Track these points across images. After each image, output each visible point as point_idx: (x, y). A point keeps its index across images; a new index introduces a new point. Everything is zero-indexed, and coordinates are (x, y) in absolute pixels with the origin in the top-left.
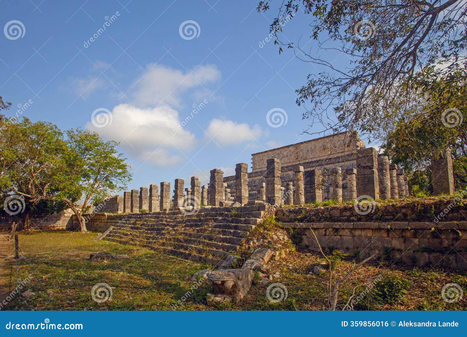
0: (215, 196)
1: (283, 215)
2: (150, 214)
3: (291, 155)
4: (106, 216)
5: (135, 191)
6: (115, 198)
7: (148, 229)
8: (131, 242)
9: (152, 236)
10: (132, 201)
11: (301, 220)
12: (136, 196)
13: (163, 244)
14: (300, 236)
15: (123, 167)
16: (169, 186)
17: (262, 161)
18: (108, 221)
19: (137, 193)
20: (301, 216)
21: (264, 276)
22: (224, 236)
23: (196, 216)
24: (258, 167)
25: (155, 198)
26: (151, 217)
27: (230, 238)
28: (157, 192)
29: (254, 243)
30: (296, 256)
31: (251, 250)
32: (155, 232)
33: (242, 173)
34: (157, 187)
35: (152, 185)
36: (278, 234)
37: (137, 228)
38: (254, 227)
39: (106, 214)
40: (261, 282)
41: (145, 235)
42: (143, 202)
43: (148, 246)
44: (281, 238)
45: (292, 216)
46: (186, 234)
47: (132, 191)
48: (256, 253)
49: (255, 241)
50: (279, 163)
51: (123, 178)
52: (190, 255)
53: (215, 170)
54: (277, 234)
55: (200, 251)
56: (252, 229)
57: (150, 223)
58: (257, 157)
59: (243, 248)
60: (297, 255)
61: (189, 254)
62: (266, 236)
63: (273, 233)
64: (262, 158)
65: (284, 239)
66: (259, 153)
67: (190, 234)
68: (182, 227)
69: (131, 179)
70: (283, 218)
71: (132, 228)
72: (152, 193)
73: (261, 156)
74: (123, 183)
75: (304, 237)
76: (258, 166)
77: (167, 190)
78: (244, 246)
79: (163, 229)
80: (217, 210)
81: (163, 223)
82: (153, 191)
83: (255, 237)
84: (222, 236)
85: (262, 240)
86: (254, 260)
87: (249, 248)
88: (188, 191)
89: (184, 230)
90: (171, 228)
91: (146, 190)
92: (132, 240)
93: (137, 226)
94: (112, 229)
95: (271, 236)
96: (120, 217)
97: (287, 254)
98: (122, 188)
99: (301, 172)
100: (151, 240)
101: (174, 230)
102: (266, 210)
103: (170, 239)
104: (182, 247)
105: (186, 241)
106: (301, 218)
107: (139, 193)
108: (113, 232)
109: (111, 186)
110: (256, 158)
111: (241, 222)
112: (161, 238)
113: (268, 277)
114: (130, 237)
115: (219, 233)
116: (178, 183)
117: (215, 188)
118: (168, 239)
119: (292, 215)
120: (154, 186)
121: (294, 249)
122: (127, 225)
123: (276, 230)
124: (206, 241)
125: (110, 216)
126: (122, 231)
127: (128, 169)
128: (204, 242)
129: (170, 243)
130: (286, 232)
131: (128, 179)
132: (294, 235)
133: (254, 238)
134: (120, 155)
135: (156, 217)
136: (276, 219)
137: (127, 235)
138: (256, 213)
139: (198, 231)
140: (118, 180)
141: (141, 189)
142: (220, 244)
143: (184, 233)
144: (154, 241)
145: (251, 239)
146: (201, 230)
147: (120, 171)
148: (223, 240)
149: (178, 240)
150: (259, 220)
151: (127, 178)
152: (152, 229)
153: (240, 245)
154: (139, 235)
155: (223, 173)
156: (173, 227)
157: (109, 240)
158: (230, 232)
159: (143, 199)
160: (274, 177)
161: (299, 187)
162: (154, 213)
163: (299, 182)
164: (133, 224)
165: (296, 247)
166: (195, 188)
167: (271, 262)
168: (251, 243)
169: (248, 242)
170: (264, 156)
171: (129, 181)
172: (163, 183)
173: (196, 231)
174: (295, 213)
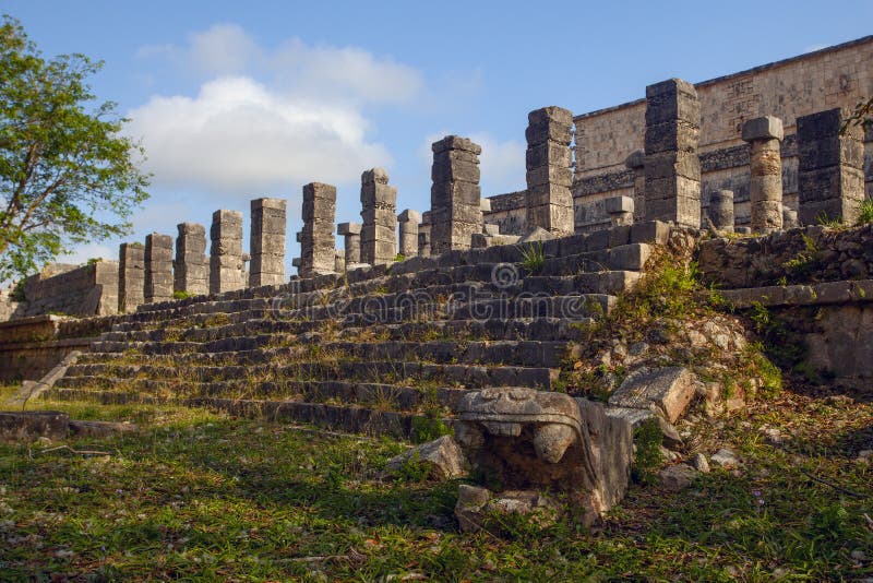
0: (449, 233)
1: (726, 264)
2: (214, 299)
3: (715, 117)
4: (57, 325)
5: (159, 240)
6: (90, 270)
7: (207, 346)
8: (143, 395)
9: (221, 368)
10: (149, 274)
11: (800, 276)
12: (163, 257)
13: (265, 389)
14: (796, 337)
15: (118, 152)
16: (280, 213)
17: (611, 141)
18: (63, 342)
19: (167, 245)
20: (800, 259)
21: (675, 457)
22: (498, 343)
23: (385, 285)
24: (594, 164)
25: (231, 258)
26: (220, 308)
27: (520, 347)
28: (239, 237)
29: (615, 357)
30: (787, 405)
31: (608, 382)
32: (235, 353)
33: (551, 144)
34: (236, 221)
35: (219, 212)
36: (711, 326)
37: (168, 348)
38: (612, 300)
39: (53, 317)
40: (666, 474)
41: (194, 367)
42: (189, 275)
43: (209, 402)
44: (722, 340)
45: (761, 263)
46: (350, 348)
47: (149, 238)
48: (631, 385)
49: (621, 350)
50: (692, 97)
51: (118, 193)
52: (365, 414)
53: (450, 139)
54: (707, 328)
55: (405, 400)
56: (605, 309)
57: (216, 327)
58: (592, 128)
59: (577, 375)
60: (790, 402)
61: (362, 411)
62: (663, 332)
63: (690, 325)
64: (608, 130)
65: (732, 345)
66: (600, 113)
67: (365, 347)
68: (335, 328)
69: (146, 196)
70: (724, 273)
71: (147, 350)
72: (222, 241)
73: (607, 123)
74: (117, 209)
75: (814, 339)
76: (595, 161)
77: (274, 226)
78: (578, 369)
79: (264, 341)
80: (466, 258)
81: (262, 320)
82: (223, 234)
83: (620, 338)
84: (487, 343)
85: (647, 347)
86: (626, 412)
87: (599, 373)
88: (348, 235)
89: (343, 336)
90: (291, 337)
91: (198, 235)
92: (147, 387)
93: (168, 340)
94: (75, 360)
95: (682, 333)
96: (107, 324)
97: (752, 397)
98: (115, 229)
99: (773, 138)
100: (217, 381)
101: (305, 341)
102: (659, 241)
103: (289, 372)
104: (335, 391)
105: (349, 371)
106: (799, 266)
107: (174, 247)
108: (80, 369)
109: (75, 223)
110: (586, 132)
111: (560, 288)
112: (257, 371)
113: (693, 462)
114: (143, 378)
115: (476, 332)
116: (313, 197)
117: (450, 206)
118: (284, 370)
119: (762, 258)
120: (227, 215)
121: (775, 383)
122: (130, 343)
123: (701, 316)
124: (425, 363)
125: (70, 323)
126: (112, 364)
127: (134, 157)
128: (421, 369)
129: (289, 383)
130: (741, 323)
131: (133, 194)
132: (773, 332)
133: (616, 341)
134: (103, 108)
135: (236, 307)
136: (696, 276)
137: (128, 373)
138: (619, 253)
139: (395, 335)
140: (99, 200)
141: (182, 228)
142: (484, 369)
143: (342, 346)
144: (229, 383)
145: (603, 346)
146: (407, 330)
147: (105, 164)
148: (493, 356)
149: (320, 370)
150: (631, 278)
151: (129, 192)
152: (221, 345)
153: (563, 367)
154: (173, 369)
155: (479, 153)
156: (300, 330)
157: (62, 397)
158: (521, 327)
159: (190, 267)
160: (676, 150)
161: (765, 198)
162: (229, 295)
163: (766, 178)
164: (153, 336)
165: (784, 378)
166: (378, 212)
167: (691, 421)
168: (606, 359)
169: (592, 356)
170: (618, 122)
171: (138, 200)
172: (261, 200)
173: (385, 336)
174: (772, 250)
